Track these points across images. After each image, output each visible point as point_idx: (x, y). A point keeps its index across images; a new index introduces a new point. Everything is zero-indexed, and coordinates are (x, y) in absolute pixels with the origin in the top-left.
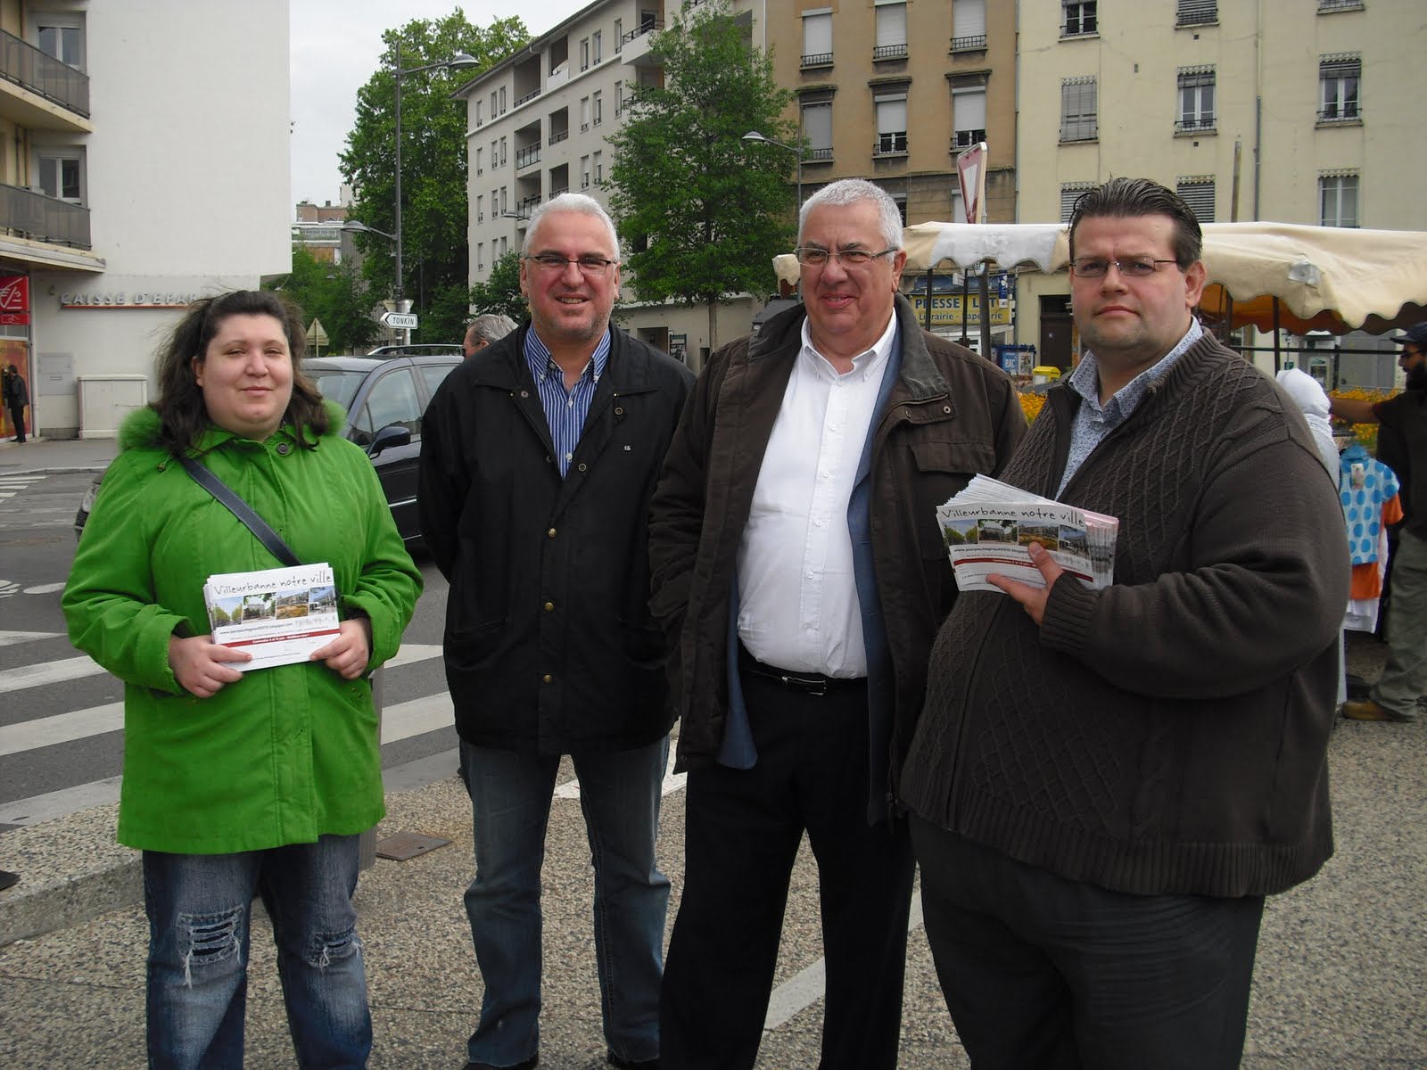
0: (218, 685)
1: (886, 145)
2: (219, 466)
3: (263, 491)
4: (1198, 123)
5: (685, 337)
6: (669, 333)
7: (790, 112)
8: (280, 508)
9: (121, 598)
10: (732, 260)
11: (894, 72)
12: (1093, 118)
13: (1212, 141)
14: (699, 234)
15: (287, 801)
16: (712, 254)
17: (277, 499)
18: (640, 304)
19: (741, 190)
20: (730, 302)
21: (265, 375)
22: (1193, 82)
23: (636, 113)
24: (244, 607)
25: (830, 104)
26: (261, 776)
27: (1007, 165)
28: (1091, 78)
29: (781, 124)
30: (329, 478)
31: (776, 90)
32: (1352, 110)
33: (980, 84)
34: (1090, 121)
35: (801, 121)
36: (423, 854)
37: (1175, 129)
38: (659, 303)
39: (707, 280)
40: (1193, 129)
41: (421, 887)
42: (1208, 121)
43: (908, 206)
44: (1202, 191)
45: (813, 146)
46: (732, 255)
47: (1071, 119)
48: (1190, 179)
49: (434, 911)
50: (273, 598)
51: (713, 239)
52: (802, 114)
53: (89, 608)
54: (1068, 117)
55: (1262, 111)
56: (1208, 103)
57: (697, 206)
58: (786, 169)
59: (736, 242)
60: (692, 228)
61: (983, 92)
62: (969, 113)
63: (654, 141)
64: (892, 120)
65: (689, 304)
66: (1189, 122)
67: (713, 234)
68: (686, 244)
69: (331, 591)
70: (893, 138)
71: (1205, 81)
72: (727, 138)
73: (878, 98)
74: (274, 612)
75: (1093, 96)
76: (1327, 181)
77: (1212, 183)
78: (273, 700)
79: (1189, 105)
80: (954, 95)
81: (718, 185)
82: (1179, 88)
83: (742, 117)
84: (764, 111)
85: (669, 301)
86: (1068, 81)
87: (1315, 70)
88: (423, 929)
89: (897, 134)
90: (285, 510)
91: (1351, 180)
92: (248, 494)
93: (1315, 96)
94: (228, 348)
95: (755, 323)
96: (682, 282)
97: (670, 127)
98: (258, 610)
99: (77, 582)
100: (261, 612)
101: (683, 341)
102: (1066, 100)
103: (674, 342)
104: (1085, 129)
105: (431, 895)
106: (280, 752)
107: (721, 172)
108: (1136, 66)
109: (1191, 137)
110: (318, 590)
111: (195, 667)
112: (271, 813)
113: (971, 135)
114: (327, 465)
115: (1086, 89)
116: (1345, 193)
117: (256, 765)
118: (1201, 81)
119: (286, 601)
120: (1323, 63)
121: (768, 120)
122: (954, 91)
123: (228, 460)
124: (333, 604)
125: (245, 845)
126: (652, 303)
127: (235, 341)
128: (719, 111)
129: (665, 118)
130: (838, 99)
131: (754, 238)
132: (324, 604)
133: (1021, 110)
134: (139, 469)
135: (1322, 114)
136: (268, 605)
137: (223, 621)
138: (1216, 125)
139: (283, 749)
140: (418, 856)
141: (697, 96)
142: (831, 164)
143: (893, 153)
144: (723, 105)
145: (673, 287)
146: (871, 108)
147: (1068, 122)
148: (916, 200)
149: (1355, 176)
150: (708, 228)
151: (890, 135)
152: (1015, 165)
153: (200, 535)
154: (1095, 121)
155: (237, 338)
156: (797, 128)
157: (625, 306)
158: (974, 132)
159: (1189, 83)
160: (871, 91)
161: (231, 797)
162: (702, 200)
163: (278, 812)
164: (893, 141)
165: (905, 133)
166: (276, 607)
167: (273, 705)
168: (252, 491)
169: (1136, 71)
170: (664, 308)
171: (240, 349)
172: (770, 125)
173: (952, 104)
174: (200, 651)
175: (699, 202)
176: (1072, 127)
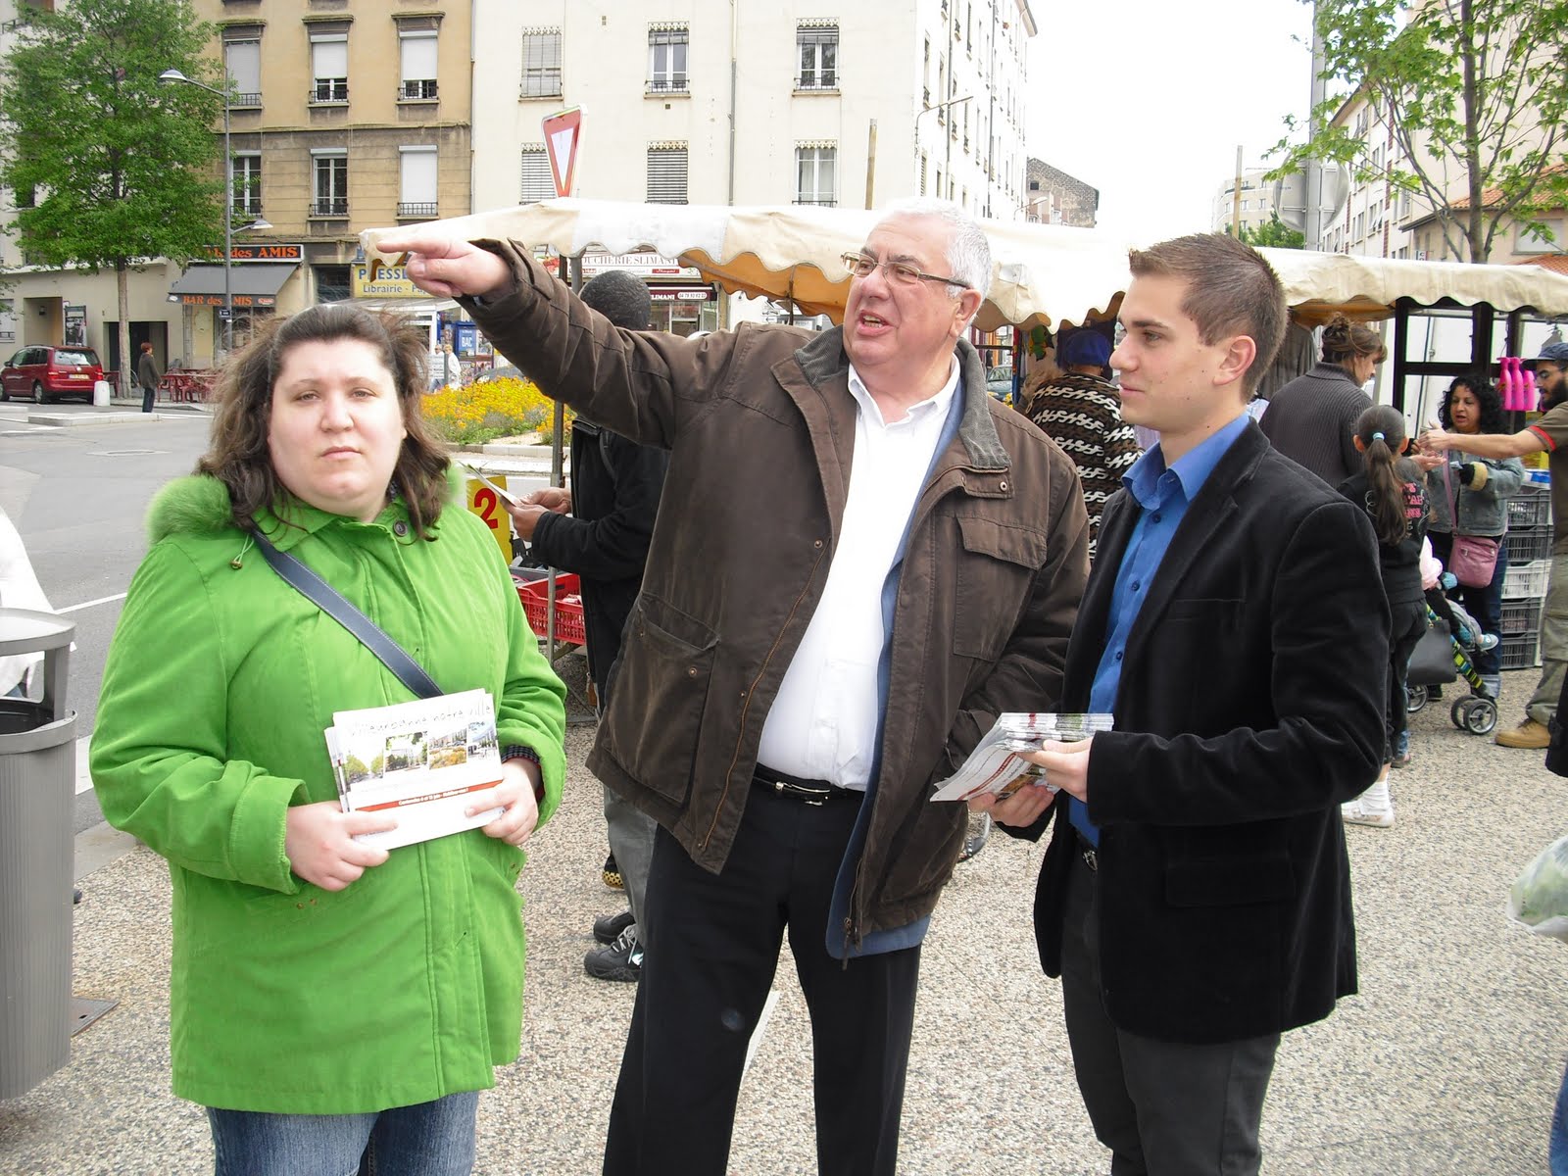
0: (358, 872)
1: (323, 93)
2: (321, 560)
3: (388, 592)
4: (670, 84)
5: (84, 309)
6: (64, 304)
7: (213, 48)
8: (416, 619)
9: (188, 754)
10: (145, 219)
11: (333, 8)
12: (557, 72)
13: (685, 102)
14: (104, 188)
15: (451, 1035)
16: (122, 212)
17: (409, 604)
18: (28, 269)
19: (157, 138)
20: (143, 269)
21: (347, 429)
22: (665, 40)
23: (26, 39)
24: (388, 754)
25: (258, 42)
26: (413, 1002)
27: (462, 121)
28: (555, 28)
29: (203, 62)
30: (462, 567)
31: (196, 24)
32: (829, 80)
33: (433, 29)
34: (554, 76)
35: (224, 58)
36: (90, 1025)
37: (646, 89)
38: (57, 268)
39: (118, 242)
40: (665, 90)
41: (115, 1075)
42: (680, 82)
43: (348, 162)
44: (674, 157)
45: (240, 90)
46: (147, 214)
47: (531, 73)
48: (661, 144)
49: (153, 1109)
50: (424, 740)
51: (121, 194)
52: (224, 52)
53: (143, 771)
54: (529, 70)
55: (738, 74)
56: (681, 63)
57: (101, 154)
58: (208, 115)
59: (151, 200)
60: (96, 181)
61: (436, 37)
62: (420, 60)
63: (49, 73)
64: (330, 63)
65: (94, 269)
66: (660, 83)
67: (121, 188)
68: (88, 199)
69: (491, 728)
70: (332, 85)
71: (678, 39)
72: (140, 76)
73: (314, 38)
74: (426, 759)
75: (557, 48)
76: (804, 152)
77: (685, 149)
78: (428, 896)
79: (660, 64)
80: (402, 39)
81: (129, 131)
82: (650, 45)
83: (156, 51)
84: (183, 45)
85: (70, 266)
86: (529, 29)
87: (792, 35)
88: (155, 1139)
89: (336, 80)
90: (422, 622)
91: (828, 152)
92: (368, 599)
93: (792, 61)
94: (295, 393)
95: (171, 294)
96: (85, 244)
97: (69, 58)
98: (405, 757)
99: (116, 734)
100: (409, 761)
101: (81, 314)
102: (528, 51)
103: (70, 314)
104: (548, 85)
105: (136, 1086)
106: (437, 967)
107: (133, 116)
108: (604, 18)
109: (663, 98)
110: (476, 726)
111: (325, 850)
112: (426, 1053)
113: (420, 85)
114: (457, 549)
115: (549, 40)
116: (822, 165)
117: (405, 987)
118: (674, 39)
119: (440, 744)
120: (800, 27)
121: (188, 57)
122: (402, 34)
123: (333, 550)
124: (494, 745)
125: (392, 1100)
126: (49, 268)
127: (302, 381)
128: (128, 43)
129: (62, 47)
130: (268, 37)
131: (173, 195)
132: (484, 745)
133: (477, 58)
134: (205, 567)
135: (799, 82)
136: (417, 749)
137: (359, 775)
138: (689, 87)
139: (441, 961)
140: (85, 1029)
141: (100, 23)
142: (258, 111)
143: (332, 101)
144: (134, 36)
145: (75, 250)
146: (306, 50)
147: (529, 76)
148: (358, 156)
149: (832, 148)
150: (115, 180)
151: (328, 81)
152: (471, 119)
153: (311, 663)
154: (559, 76)
155: (305, 376)
156: (222, 67)
157: (9, 272)
158: (424, 82)
159: (660, 40)
160: (306, 30)
161: (373, 1031)
162: (108, 147)
163: (438, 1050)
164: (332, 88)
165: (345, 80)
166: (428, 751)
167: (428, 901)
168: (373, 594)
169: (604, 24)
170: (64, 273)
171: (311, 393)
172: (191, 62)
173: (400, 50)
174: (329, 823)
175: (103, 150)
176: (534, 82)
